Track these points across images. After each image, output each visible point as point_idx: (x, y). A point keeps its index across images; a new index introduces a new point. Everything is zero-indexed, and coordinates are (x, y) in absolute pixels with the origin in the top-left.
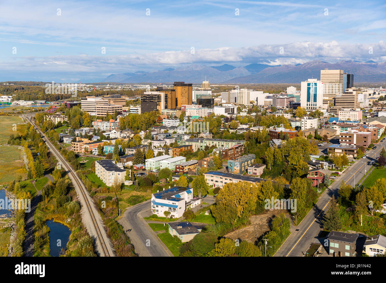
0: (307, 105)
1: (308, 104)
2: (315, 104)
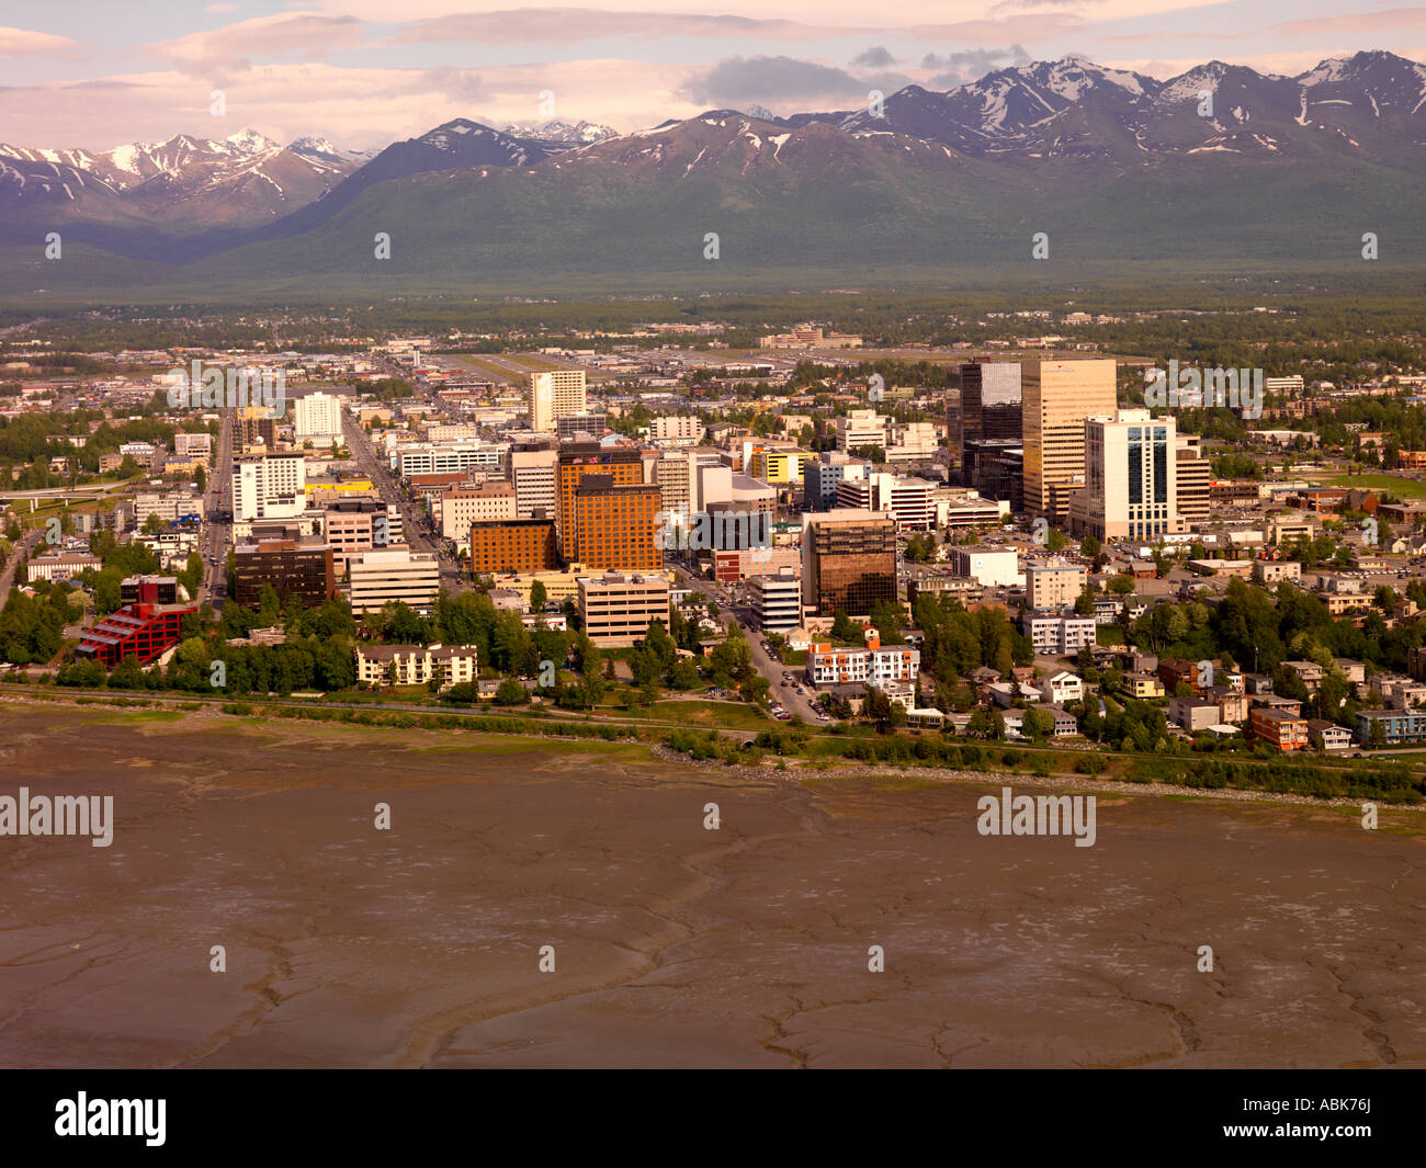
0: (1131, 515)
1: (1136, 510)
2: (1161, 509)
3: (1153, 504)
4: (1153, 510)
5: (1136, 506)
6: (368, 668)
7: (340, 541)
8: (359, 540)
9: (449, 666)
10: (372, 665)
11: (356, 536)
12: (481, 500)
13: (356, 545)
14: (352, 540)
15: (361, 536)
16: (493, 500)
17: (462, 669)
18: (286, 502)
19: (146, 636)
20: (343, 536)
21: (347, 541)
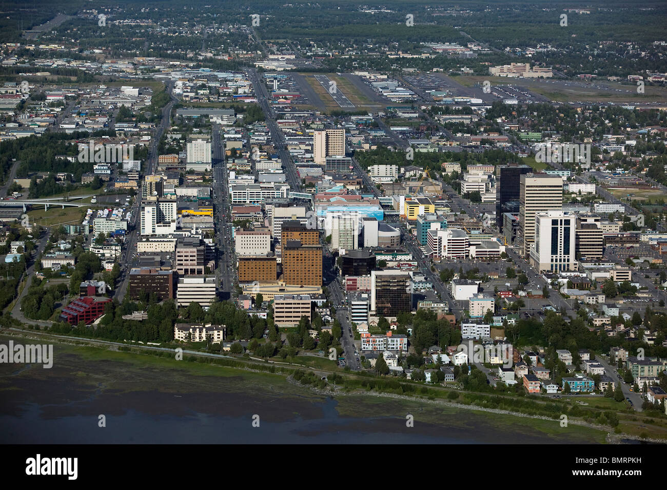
0: (552, 260)
1: (554, 258)
2: (566, 258)
3: (563, 255)
4: (562, 258)
5: (554, 256)
6: (179, 334)
7: (182, 260)
8: (191, 260)
9: (213, 335)
10: (180, 333)
11: (189, 258)
12: (254, 236)
13: (189, 262)
14: (187, 260)
15: (192, 258)
16: (259, 236)
17: (218, 336)
18: (166, 226)
19: (89, 312)
20: (184, 258)
21: (185, 260)
